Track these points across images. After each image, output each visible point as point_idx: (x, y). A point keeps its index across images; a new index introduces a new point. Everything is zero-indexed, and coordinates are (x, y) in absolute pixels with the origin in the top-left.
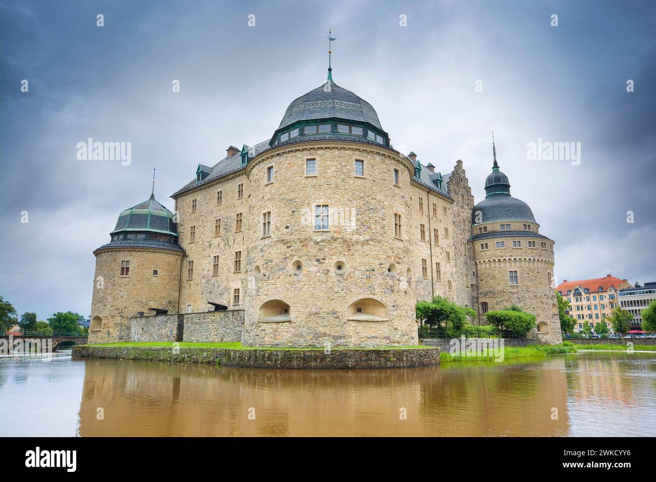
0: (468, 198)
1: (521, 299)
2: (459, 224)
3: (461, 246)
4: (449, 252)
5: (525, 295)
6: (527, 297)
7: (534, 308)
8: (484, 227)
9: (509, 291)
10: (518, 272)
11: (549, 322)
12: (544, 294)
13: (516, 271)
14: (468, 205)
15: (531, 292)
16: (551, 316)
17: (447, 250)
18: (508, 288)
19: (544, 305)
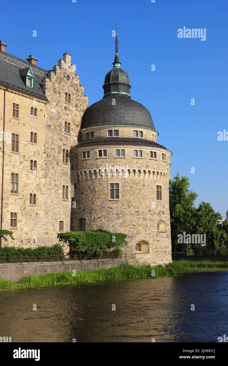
0: (78, 98)
1: (121, 215)
2: (58, 128)
3: (59, 153)
4: (35, 162)
5: (125, 210)
6: (127, 212)
7: (134, 225)
8: (91, 132)
9: (108, 206)
10: (120, 185)
11: (151, 241)
12: (148, 209)
13: (118, 184)
14: (76, 106)
15: (132, 207)
16: (155, 234)
17: (32, 158)
18: (108, 203)
19: (147, 221)
